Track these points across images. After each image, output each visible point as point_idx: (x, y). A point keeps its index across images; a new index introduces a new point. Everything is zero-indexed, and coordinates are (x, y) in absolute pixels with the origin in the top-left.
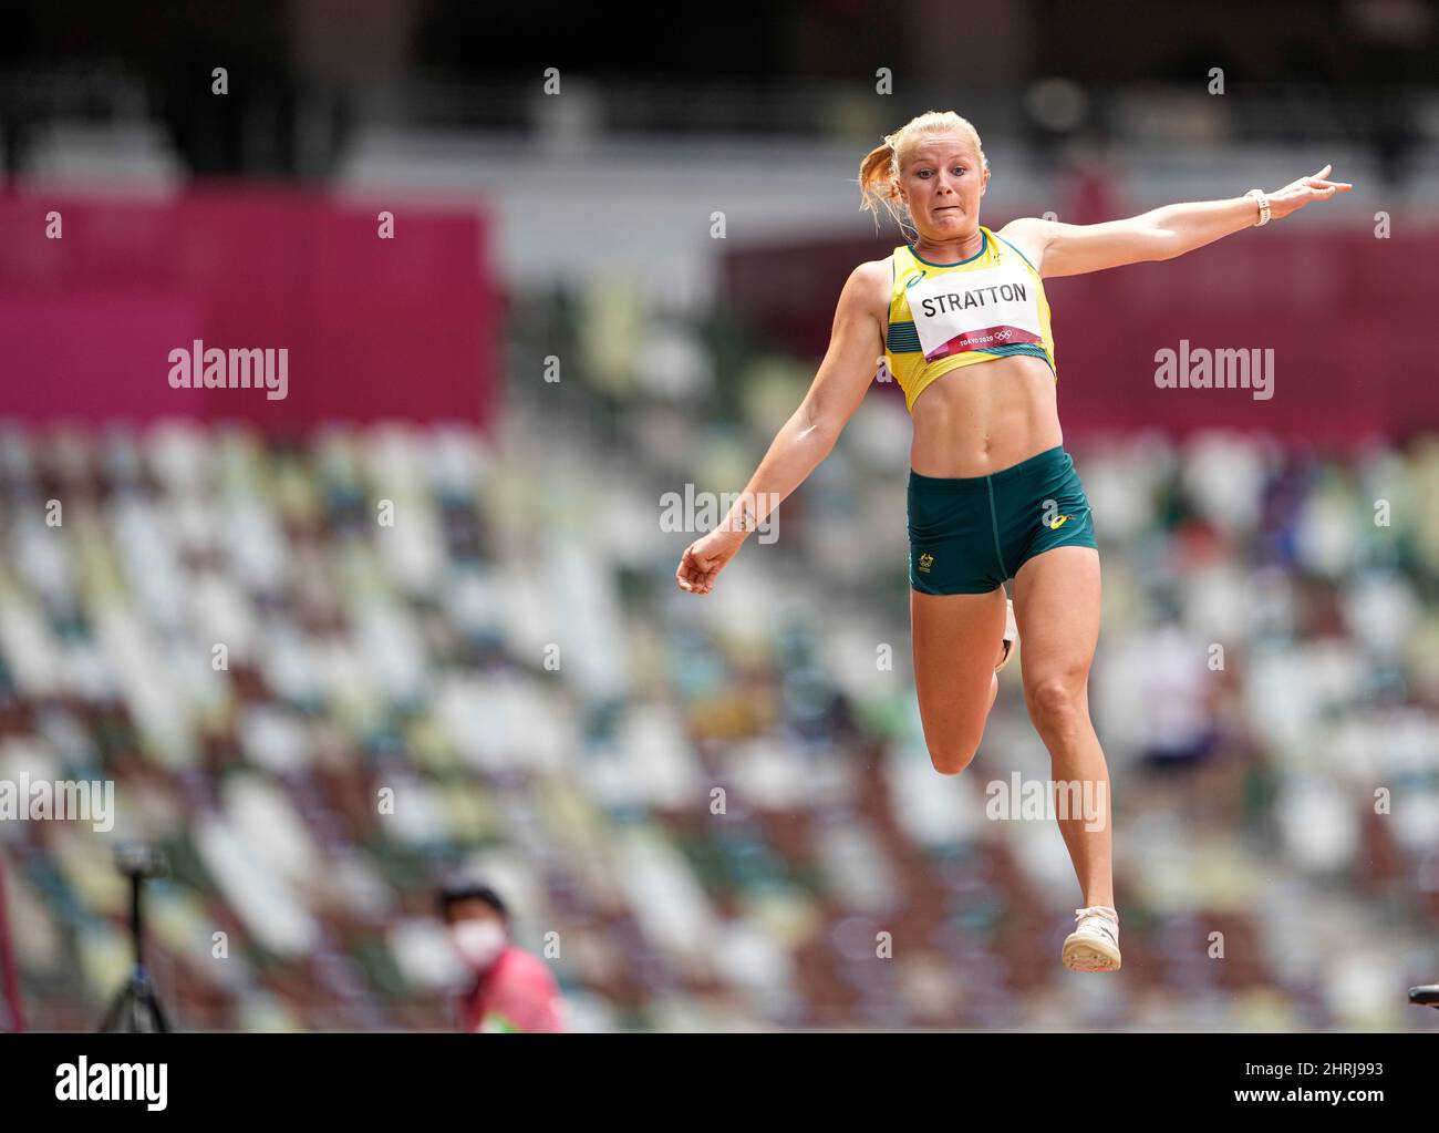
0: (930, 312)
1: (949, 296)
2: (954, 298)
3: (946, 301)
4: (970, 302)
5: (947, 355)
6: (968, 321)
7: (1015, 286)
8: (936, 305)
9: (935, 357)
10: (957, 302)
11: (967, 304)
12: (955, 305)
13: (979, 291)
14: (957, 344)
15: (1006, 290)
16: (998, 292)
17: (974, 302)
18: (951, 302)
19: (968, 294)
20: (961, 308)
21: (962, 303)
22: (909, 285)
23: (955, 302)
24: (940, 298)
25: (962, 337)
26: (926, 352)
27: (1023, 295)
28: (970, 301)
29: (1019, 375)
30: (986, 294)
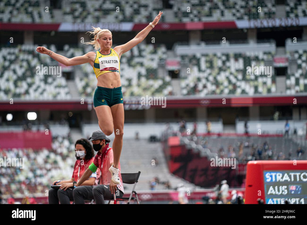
0: (102, 63)
2: (106, 61)
3: (105, 62)
5: (104, 70)
6: (108, 66)
7: (116, 61)
8: (103, 62)
9: (102, 70)
14: (106, 69)
15: (115, 61)
16: (113, 61)
17: (109, 63)
18: (106, 62)
19: (109, 61)
21: (107, 62)
22: (99, 58)
24: (104, 61)
25: (107, 68)
26: (101, 69)
27: (117, 62)
29: (115, 75)
30: (112, 61)
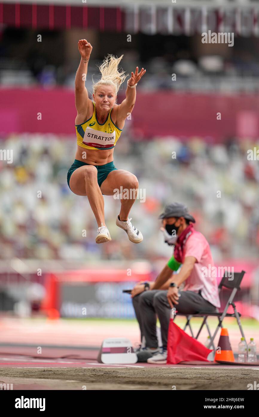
0: (89, 136)
1: (95, 135)
10: (96, 137)
11: (98, 138)
20: (96, 138)
28: (99, 138)
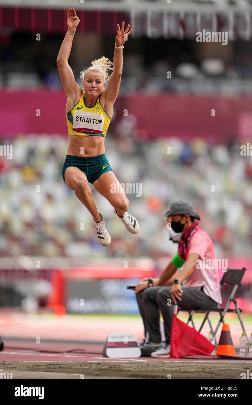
2: (84, 119)
3: (82, 119)
4: (87, 121)
6: (86, 126)
7: (100, 120)
8: (79, 119)
12: (83, 121)
13: (91, 119)
16: (95, 121)
17: (88, 122)
18: (83, 120)
19: (88, 119)
21: (86, 121)
22: (78, 108)
23: (84, 120)
24: (81, 117)
26: (73, 127)
27: (101, 123)
30: (92, 121)
